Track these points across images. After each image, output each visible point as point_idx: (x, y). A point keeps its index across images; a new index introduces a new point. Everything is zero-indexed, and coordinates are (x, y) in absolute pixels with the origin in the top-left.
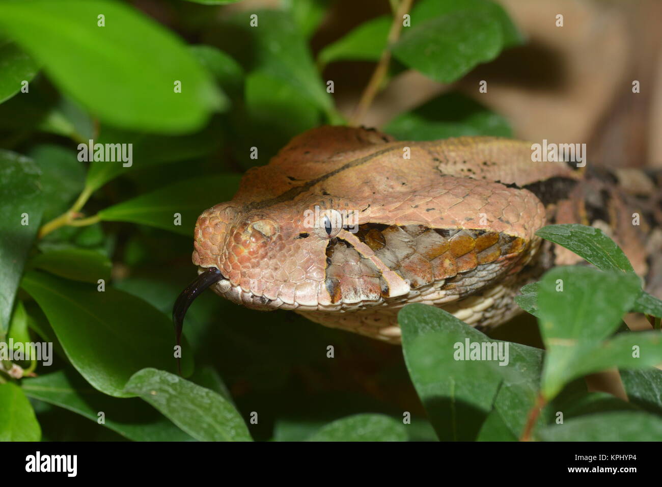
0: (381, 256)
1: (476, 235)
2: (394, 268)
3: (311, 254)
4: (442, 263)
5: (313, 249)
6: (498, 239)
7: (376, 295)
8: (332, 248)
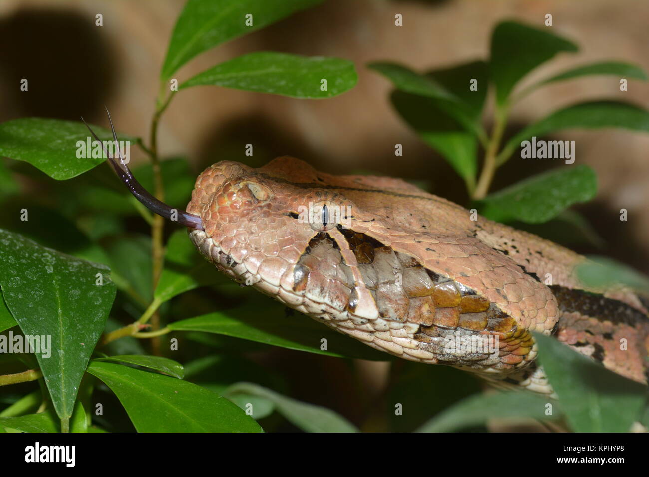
0: (363, 270)
2: (371, 287)
3: (293, 236)
4: (420, 307)
5: (297, 232)
6: (488, 309)
7: (341, 304)
8: (317, 240)
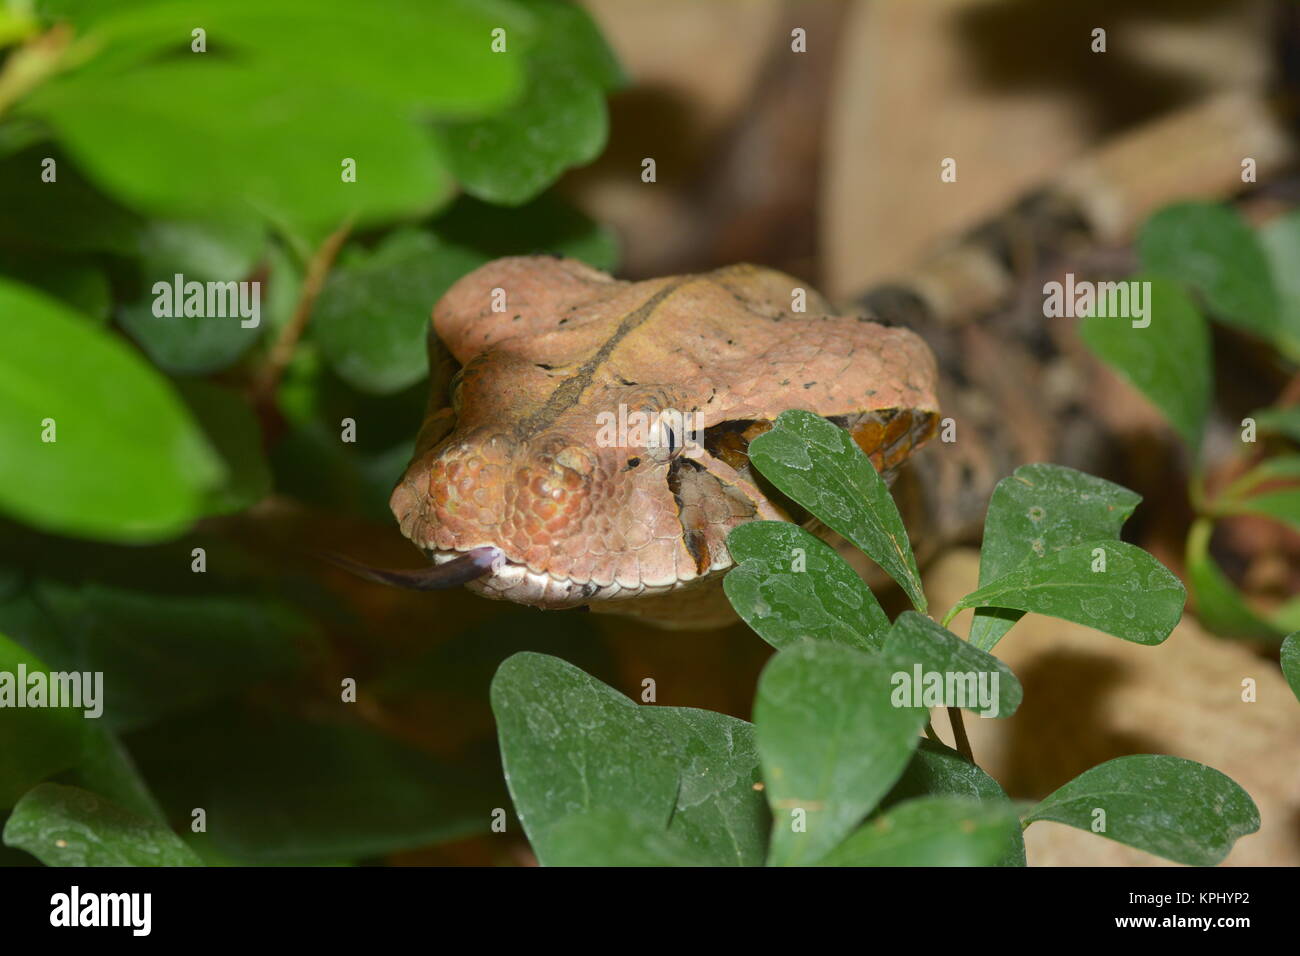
1: (886, 419)
5: (649, 484)
6: (911, 420)
8: (675, 477)
